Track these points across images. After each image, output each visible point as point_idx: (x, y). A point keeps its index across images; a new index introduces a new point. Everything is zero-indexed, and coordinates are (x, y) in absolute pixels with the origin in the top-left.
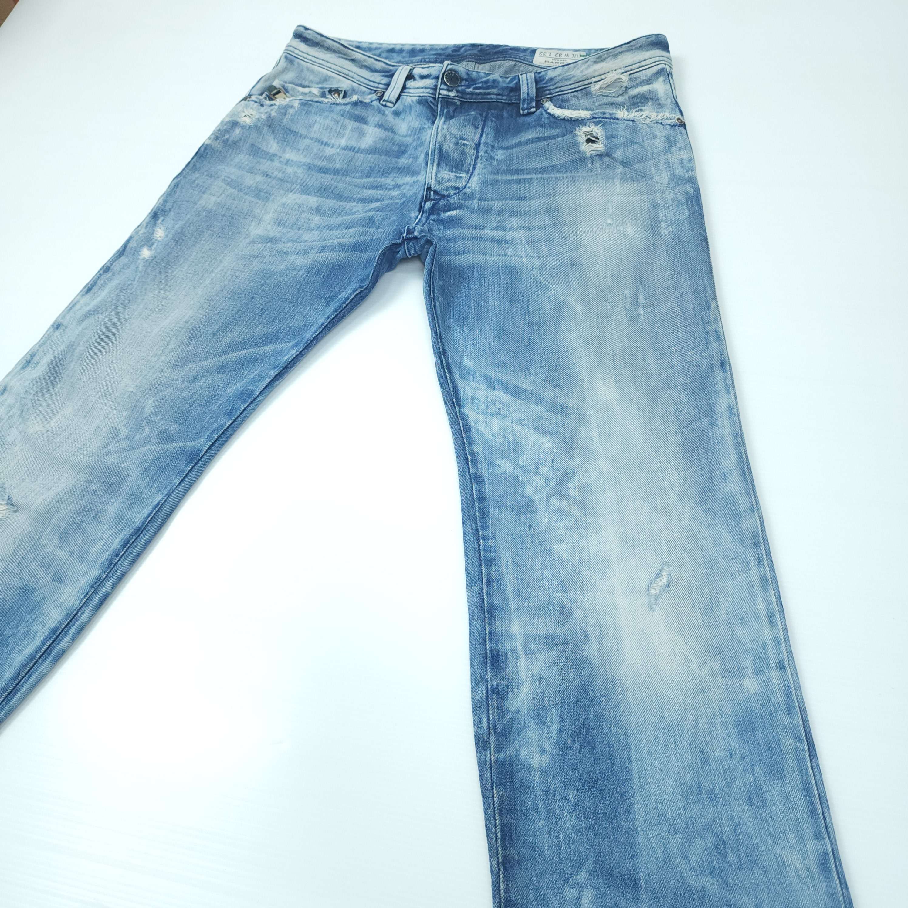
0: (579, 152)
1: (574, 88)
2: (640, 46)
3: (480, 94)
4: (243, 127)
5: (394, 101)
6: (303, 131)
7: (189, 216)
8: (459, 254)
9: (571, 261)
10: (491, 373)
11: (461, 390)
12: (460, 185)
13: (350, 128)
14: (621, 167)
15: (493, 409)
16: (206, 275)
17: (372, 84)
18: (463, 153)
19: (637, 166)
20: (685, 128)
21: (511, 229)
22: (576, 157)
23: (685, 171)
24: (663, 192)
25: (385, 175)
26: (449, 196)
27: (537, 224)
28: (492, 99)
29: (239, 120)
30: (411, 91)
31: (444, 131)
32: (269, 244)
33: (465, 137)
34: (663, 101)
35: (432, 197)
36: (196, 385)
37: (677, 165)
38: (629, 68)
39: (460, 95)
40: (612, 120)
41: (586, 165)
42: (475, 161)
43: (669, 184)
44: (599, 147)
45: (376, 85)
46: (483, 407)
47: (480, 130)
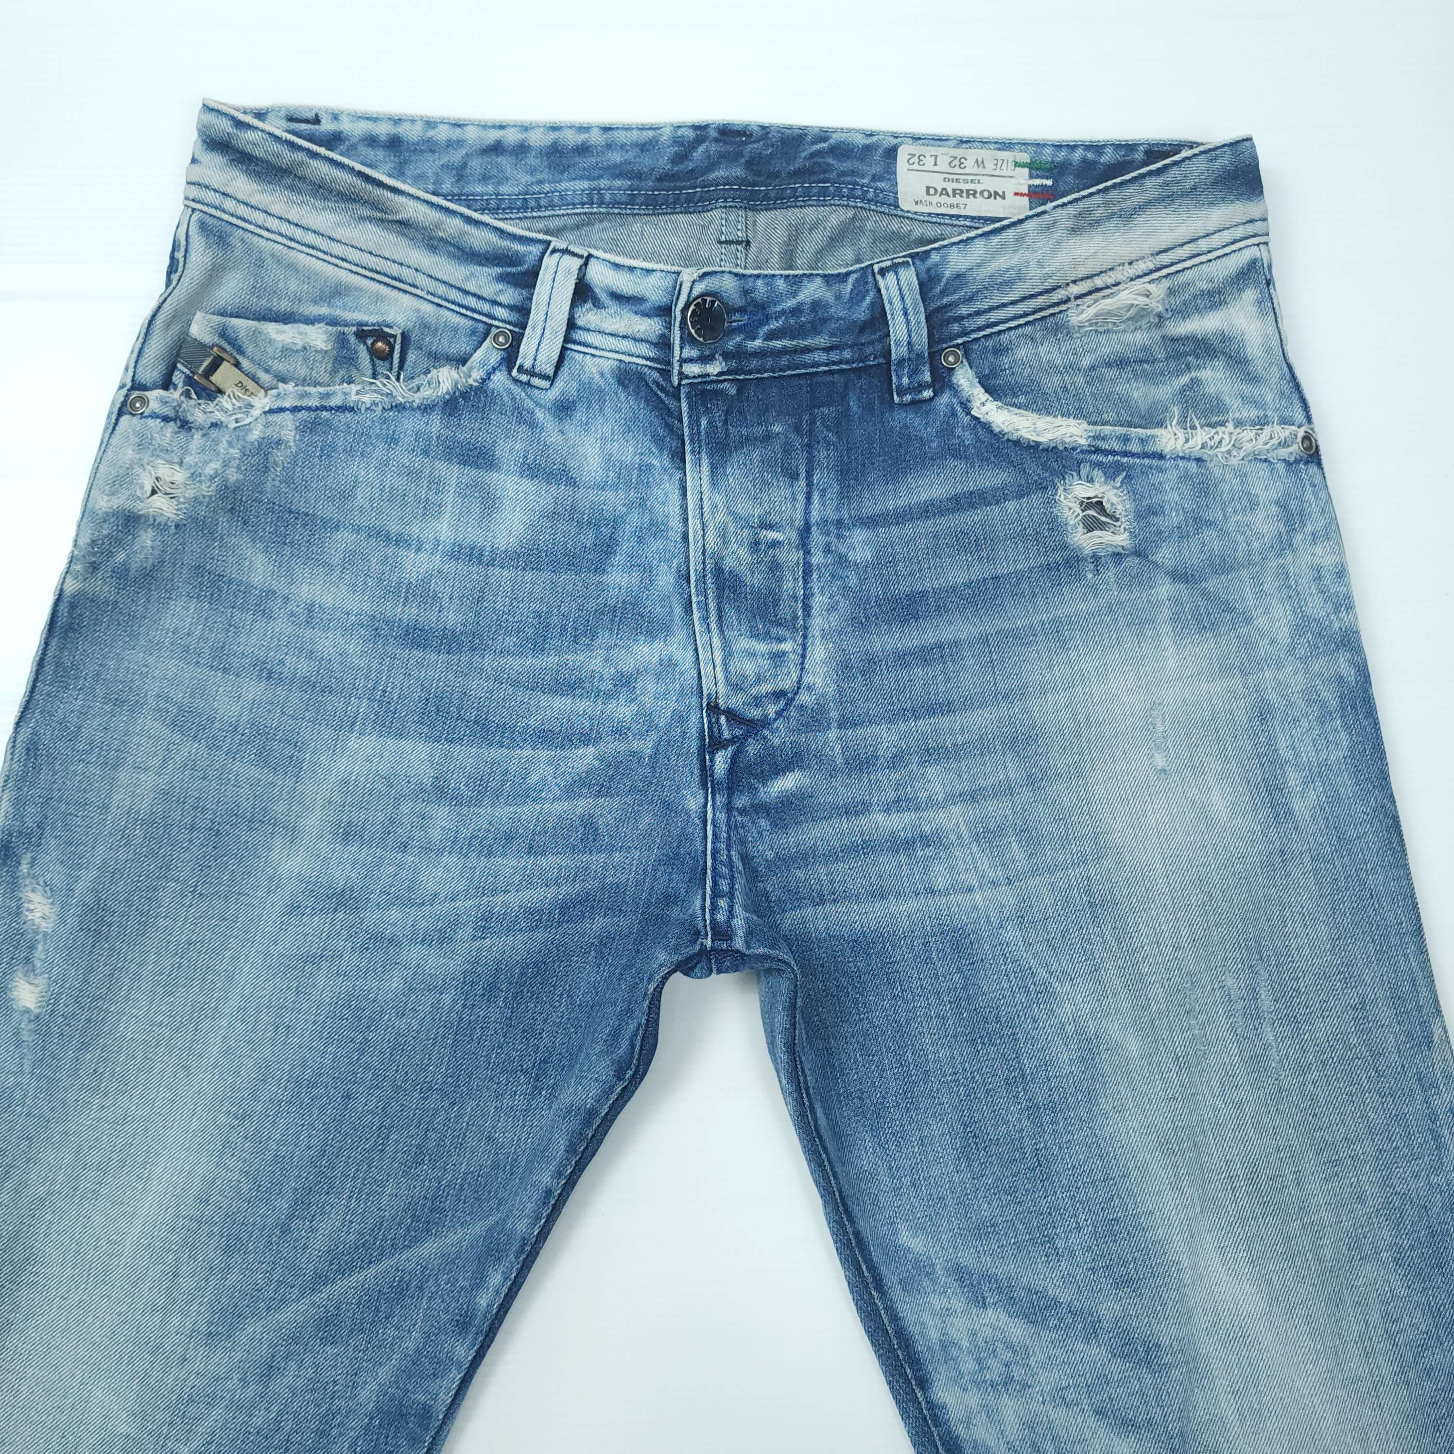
0: (1065, 547)
1: (1026, 315)
2: (1194, 188)
3: (784, 351)
4: (161, 527)
5: (550, 371)
6: (327, 510)
7: (100, 850)
8: (822, 902)
9: (1088, 892)
10: (967, 1258)
11: (914, 1330)
12: (787, 684)
13: (453, 482)
14: (1168, 580)
15: (995, 1372)
16: (205, 1026)
17: (472, 302)
18: (775, 567)
19: (1212, 584)
20: (1319, 464)
21: (932, 803)
22: (1058, 557)
23: (1330, 607)
24: (1279, 665)
25: (583, 640)
26: (766, 722)
27: (990, 782)
28: (816, 364)
29: (141, 508)
30: (591, 338)
31: (720, 517)
32: (340, 915)
33: (774, 518)
34: (1258, 366)
35: (726, 735)
36: (282, 1384)
37: (1307, 585)
38: (1165, 258)
39: (734, 364)
40: (1147, 461)
41: (1079, 577)
42: (805, 582)
43: (1291, 649)
44: (1120, 539)
45: (486, 307)
46: (969, 1365)
47: (802, 483)
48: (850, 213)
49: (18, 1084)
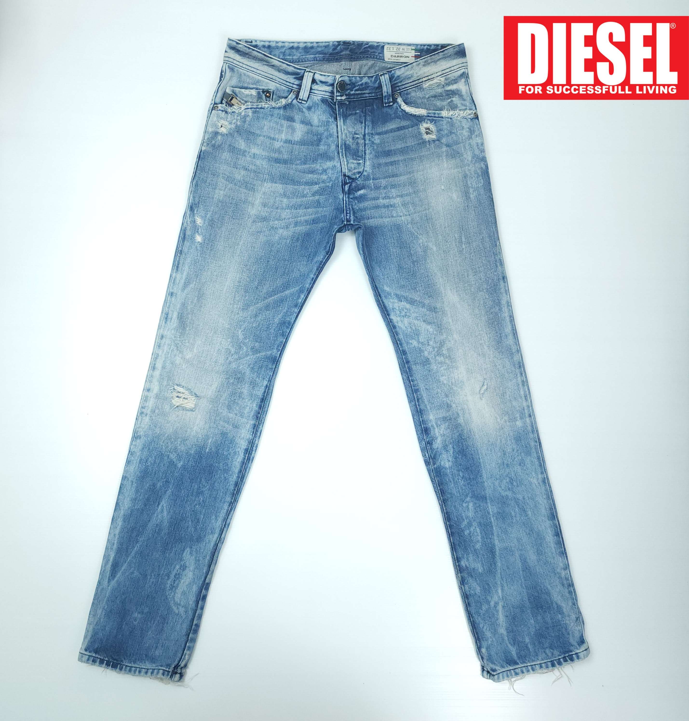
0: (422, 139)
1: (413, 85)
2: (450, 55)
3: (359, 94)
4: (223, 135)
5: (306, 100)
6: (258, 132)
7: (212, 207)
8: (369, 219)
9: (426, 217)
10: (398, 292)
11: (387, 305)
12: (361, 170)
13: (285, 125)
14: (445, 147)
15: (403, 314)
17: (288, 84)
18: (358, 144)
19: (454, 147)
20: (478, 119)
21: (393, 197)
22: (421, 141)
23: (480, 152)
24: (469, 165)
25: (315, 161)
26: (356, 179)
27: (406, 192)
28: (367, 97)
29: (219, 130)
30: (315, 92)
31: (345, 131)
32: (265, 223)
33: (357, 132)
34: (465, 97)
35: (348, 181)
36: (259, 318)
37: (475, 147)
38: (444, 72)
39: (348, 97)
40: (439, 119)
41: (426, 146)
42: (365, 147)
43: (472, 161)
44: (433, 137)
45: (292, 85)
46: (398, 312)
47: (364, 124)
48: (373, 62)
49: (197, 259)
